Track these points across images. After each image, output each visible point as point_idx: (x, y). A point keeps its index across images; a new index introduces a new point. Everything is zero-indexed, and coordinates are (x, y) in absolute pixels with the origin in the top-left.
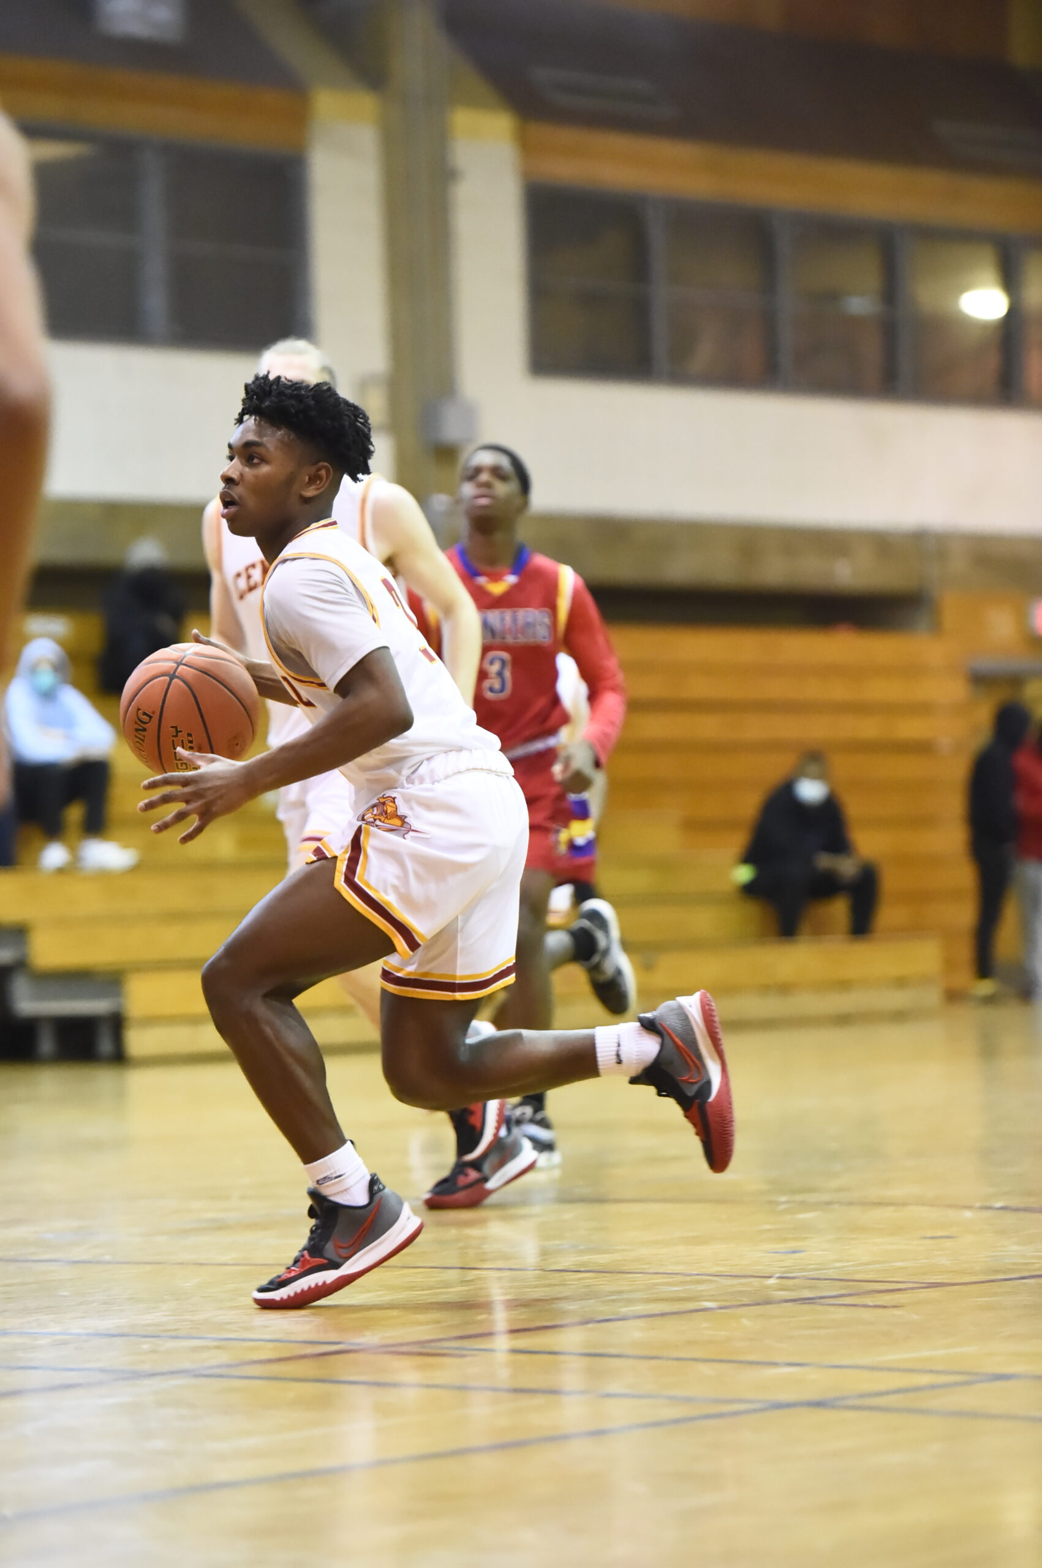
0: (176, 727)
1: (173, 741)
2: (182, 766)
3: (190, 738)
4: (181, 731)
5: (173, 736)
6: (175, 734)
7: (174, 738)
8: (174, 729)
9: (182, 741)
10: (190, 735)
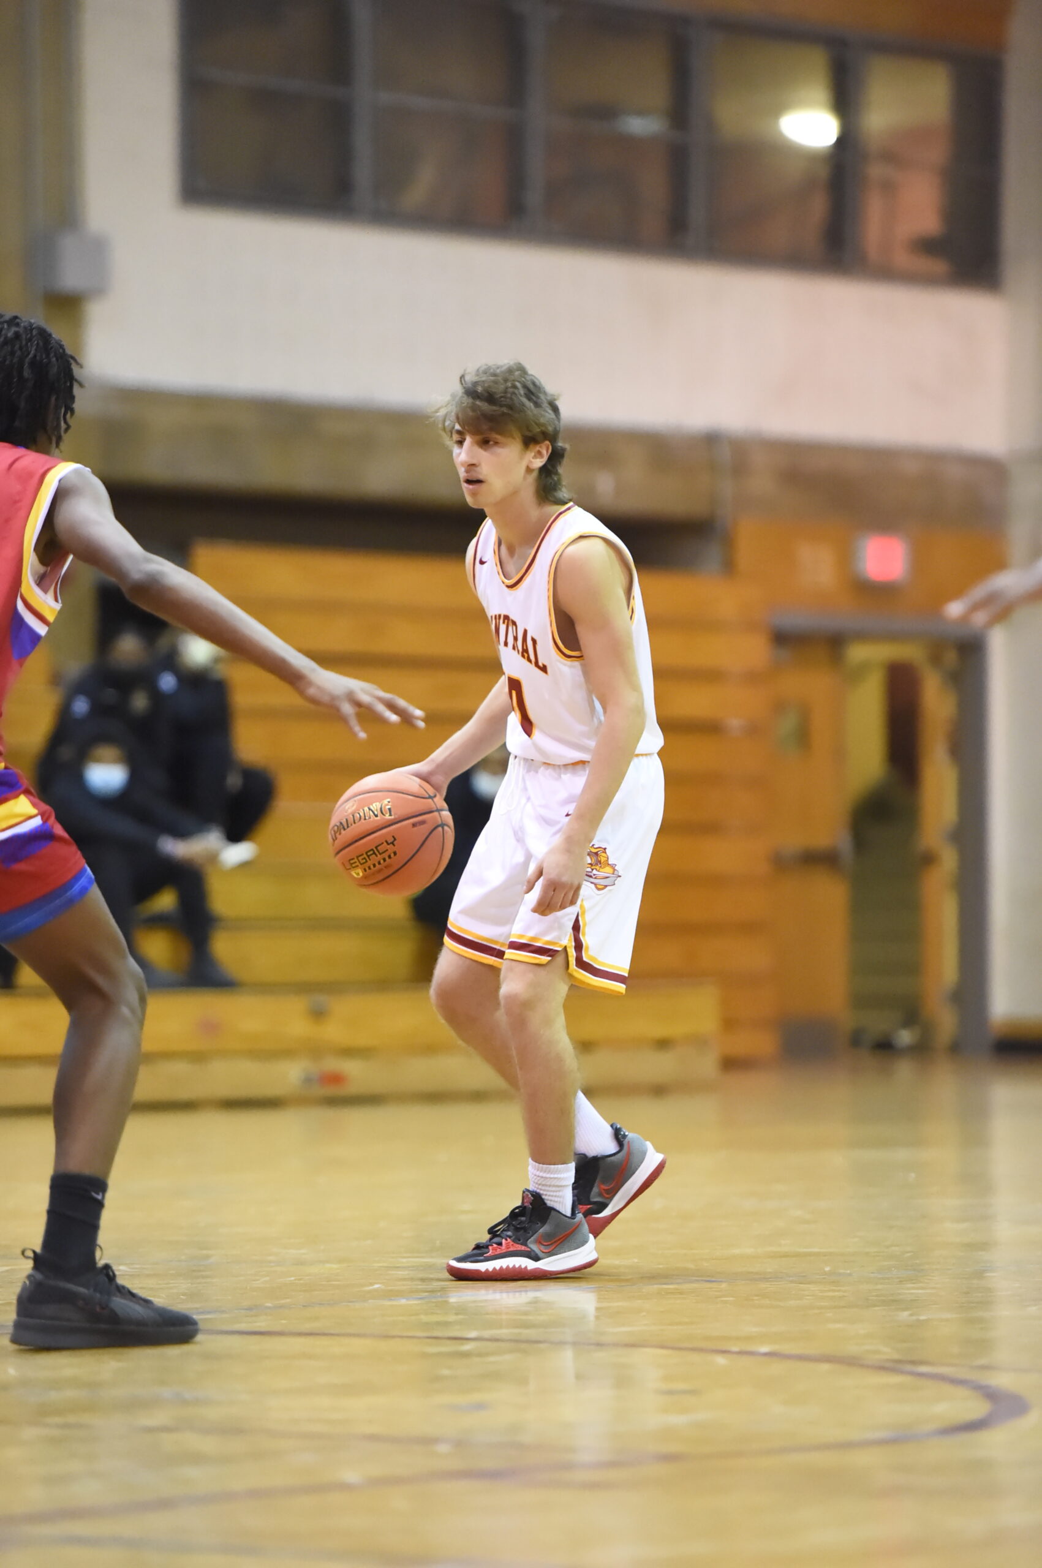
0: (395, 839)
1: (383, 843)
2: (363, 859)
3: (392, 855)
4: (394, 845)
5: (386, 842)
6: (389, 842)
7: (385, 843)
8: (393, 839)
9: (387, 850)
10: (395, 854)
